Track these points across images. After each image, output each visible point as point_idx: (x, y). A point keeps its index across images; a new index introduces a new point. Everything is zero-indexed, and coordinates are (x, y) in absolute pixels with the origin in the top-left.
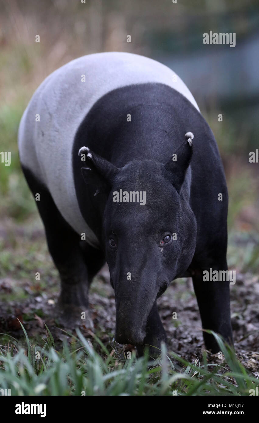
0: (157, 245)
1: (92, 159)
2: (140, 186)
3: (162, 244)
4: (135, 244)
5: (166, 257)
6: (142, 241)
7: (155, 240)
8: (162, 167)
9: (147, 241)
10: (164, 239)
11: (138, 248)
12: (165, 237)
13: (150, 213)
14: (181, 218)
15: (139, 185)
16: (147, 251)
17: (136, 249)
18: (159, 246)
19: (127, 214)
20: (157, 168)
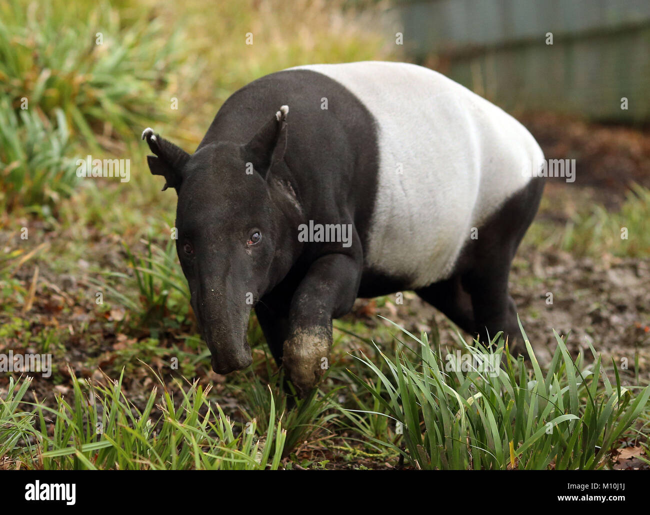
0: (241, 246)
1: (157, 143)
2: (215, 173)
3: (250, 243)
4: (214, 246)
5: (257, 261)
6: (222, 240)
7: (240, 240)
8: (241, 148)
9: (229, 240)
10: (251, 238)
11: (217, 250)
12: (253, 234)
13: (229, 205)
14: (270, 210)
15: (213, 173)
16: (230, 253)
17: (215, 251)
18: (245, 248)
19: (201, 209)
20: (234, 150)
